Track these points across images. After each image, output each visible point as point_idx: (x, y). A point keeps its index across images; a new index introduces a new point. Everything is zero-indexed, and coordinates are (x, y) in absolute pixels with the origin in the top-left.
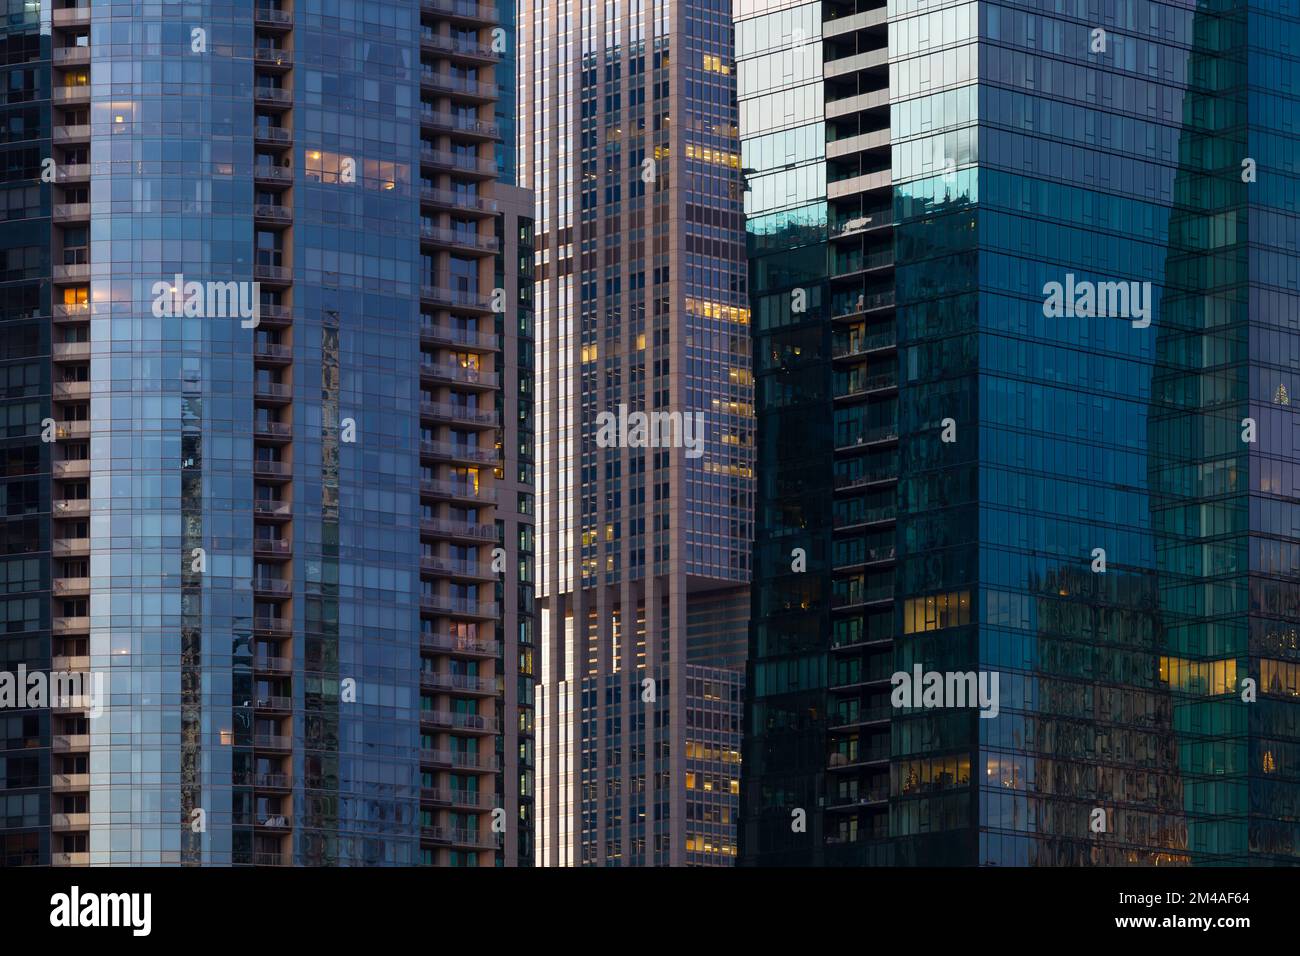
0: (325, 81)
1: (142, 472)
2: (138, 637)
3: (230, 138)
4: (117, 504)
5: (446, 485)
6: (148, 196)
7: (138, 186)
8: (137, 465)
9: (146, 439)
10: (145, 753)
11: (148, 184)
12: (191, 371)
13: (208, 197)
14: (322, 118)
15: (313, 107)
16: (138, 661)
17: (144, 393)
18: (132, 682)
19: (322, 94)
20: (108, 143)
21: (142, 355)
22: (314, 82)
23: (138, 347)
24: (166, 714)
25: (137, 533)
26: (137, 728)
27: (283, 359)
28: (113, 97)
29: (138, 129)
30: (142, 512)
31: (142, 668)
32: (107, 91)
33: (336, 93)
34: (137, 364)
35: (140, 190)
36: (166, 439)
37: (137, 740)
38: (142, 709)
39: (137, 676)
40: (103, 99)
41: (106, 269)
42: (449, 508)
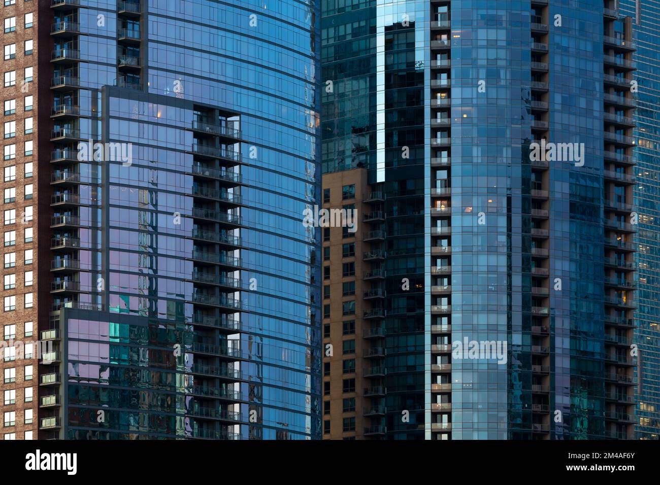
0: (563, 98)
1: (478, 292)
2: (476, 375)
3: (520, 126)
4: (465, 308)
5: (613, 298)
6: (480, 154)
7: (475, 149)
8: (475, 288)
9: (479, 275)
10: (480, 432)
11: (480, 149)
12: (502, 242)
13: (510, 155)
14: (562, 117)
15: (558, 111)
16: (476, 386)
17: (478, 253)
18: (474, 397)
19: (562, 104)
20: (460, 128)
21: (478, 234)
22: (558, 98)
23: (475, 230)
24: (490, 413)
25: (475, 322)
26: (476, 420)
27: (544, 236)
28: (462, 105)
29: (475, 121)
30: (478, 312)
31: (478, 390)
32: (459, 102)
33: (568, 104)
34: (475, 238)
35: (476, 152)
36: (490, 276)
37: (476, 426)
38: (478, 410)
39: (476, 394)
40: (457, 106)
41: (459, 190)
42: (615, 311)
